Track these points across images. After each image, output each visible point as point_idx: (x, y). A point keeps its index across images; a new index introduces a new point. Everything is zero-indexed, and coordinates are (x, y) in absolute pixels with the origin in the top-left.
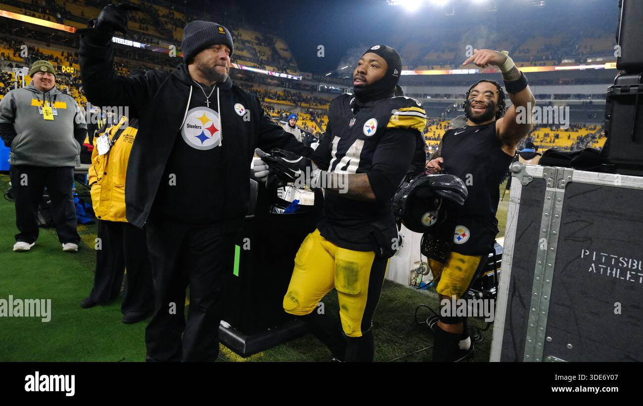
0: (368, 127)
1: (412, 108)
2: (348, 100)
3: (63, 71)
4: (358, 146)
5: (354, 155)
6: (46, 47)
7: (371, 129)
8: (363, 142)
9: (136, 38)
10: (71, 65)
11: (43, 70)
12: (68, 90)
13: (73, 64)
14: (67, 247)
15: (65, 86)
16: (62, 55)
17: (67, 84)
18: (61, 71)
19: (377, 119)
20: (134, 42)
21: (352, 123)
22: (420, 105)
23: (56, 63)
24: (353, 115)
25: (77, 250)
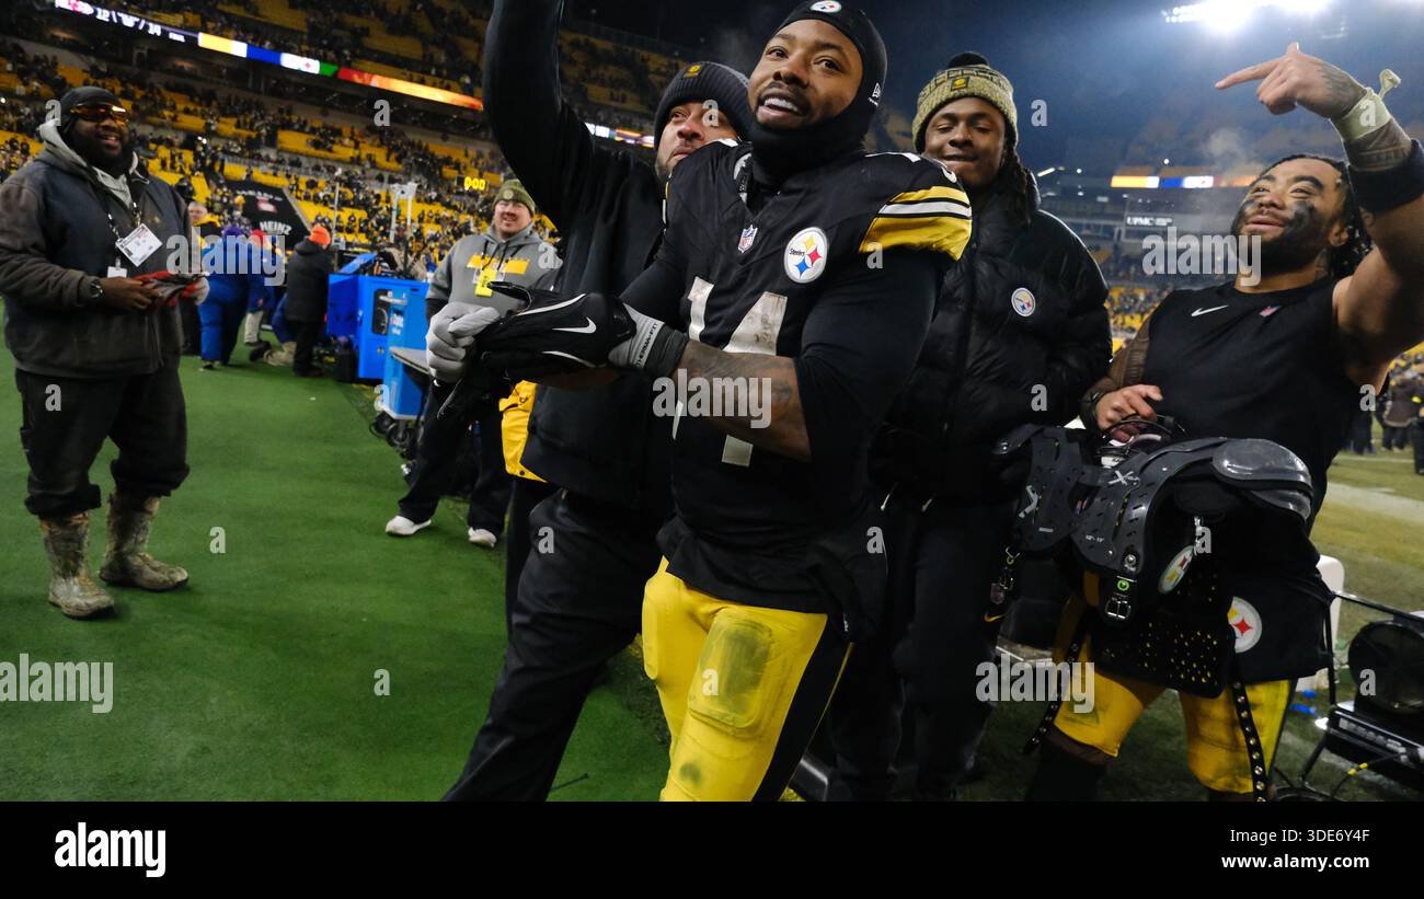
0: (800, 253)
1: (936, 191)
2: (727, 165)
3: (467, 188)
4: (767, 312)
5: (758, 340)
6: (440, 141)
7: (808, 261)
8: (784, 300)
9: (602, 119)
10: (481, 176)
11: (506, 197)
12: (472, 224)
13: (485, 174)
14: (477, 535)
15: (468, 216)
16: (466, 155)
17: (471, 212)
18: (463, 186)
19: (826, 230)
20: (598, 127)
21: (747, 240)
22: (953, 178)
23: (456, 172)
24: (749, 214)
25: (492, 545)
